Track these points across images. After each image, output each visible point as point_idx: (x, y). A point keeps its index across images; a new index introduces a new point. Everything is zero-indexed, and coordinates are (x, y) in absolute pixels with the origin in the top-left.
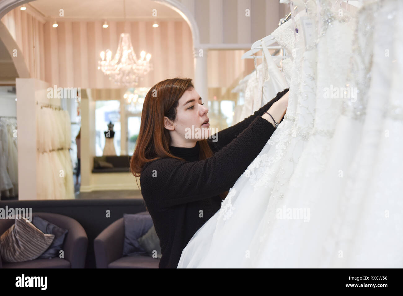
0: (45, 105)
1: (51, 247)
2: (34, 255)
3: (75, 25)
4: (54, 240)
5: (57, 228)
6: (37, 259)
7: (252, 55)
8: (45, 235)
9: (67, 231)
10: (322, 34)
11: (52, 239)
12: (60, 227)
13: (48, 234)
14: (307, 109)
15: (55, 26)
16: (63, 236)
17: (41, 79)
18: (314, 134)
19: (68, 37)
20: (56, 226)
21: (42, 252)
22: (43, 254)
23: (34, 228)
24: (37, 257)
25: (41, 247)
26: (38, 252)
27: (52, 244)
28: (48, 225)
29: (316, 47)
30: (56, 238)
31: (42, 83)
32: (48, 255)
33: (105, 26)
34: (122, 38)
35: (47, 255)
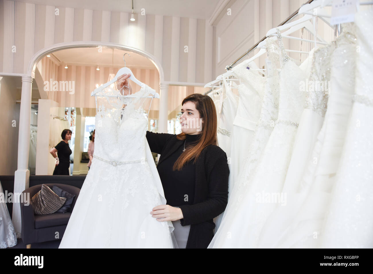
0: (56, 117)
1: (64, 206)
2: (53, 210)
3: (78, 68)
4: (66, 201)
5: (68, 194)
6: (54, 213)
7: (211, 86)
8: (60, 198)
9: (75, 196)
10: (283, 67)
11: (65, 200)
12: (70, 193)
13: (62, 197)
14: (268, 111)
15: (66, 68)
16: (72, 199)
17: (54, 100)
18: (278, 123)
19: (73, 75)
20: (67, 192)
21: (59, 209)
22: (59, 210)
23: (53, 193)
24: (55, 212)
25: (57, 205)
26: (56, 208)
27: (65, 203)
28: (62, 191)
29: (279, 74)
30: (67, 200)
31: (55, 103)
32: (63, 211)
33: (98, 69)
34: (110, 76)
35: (61, 211)
